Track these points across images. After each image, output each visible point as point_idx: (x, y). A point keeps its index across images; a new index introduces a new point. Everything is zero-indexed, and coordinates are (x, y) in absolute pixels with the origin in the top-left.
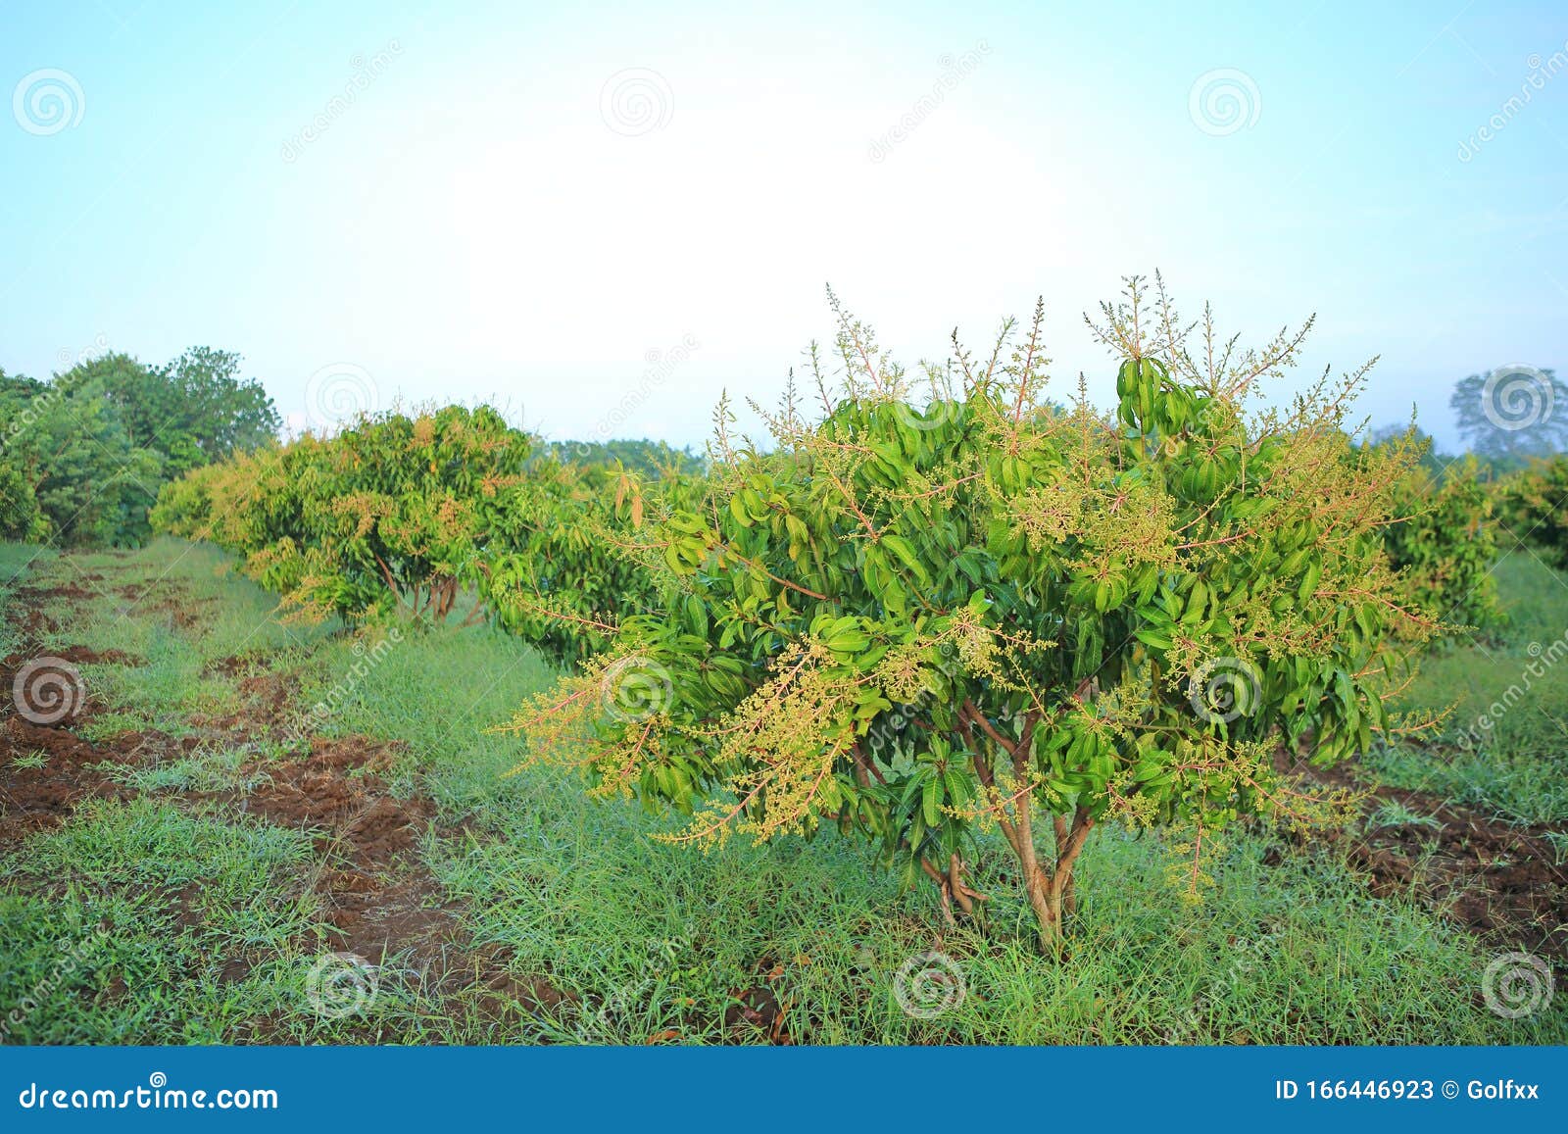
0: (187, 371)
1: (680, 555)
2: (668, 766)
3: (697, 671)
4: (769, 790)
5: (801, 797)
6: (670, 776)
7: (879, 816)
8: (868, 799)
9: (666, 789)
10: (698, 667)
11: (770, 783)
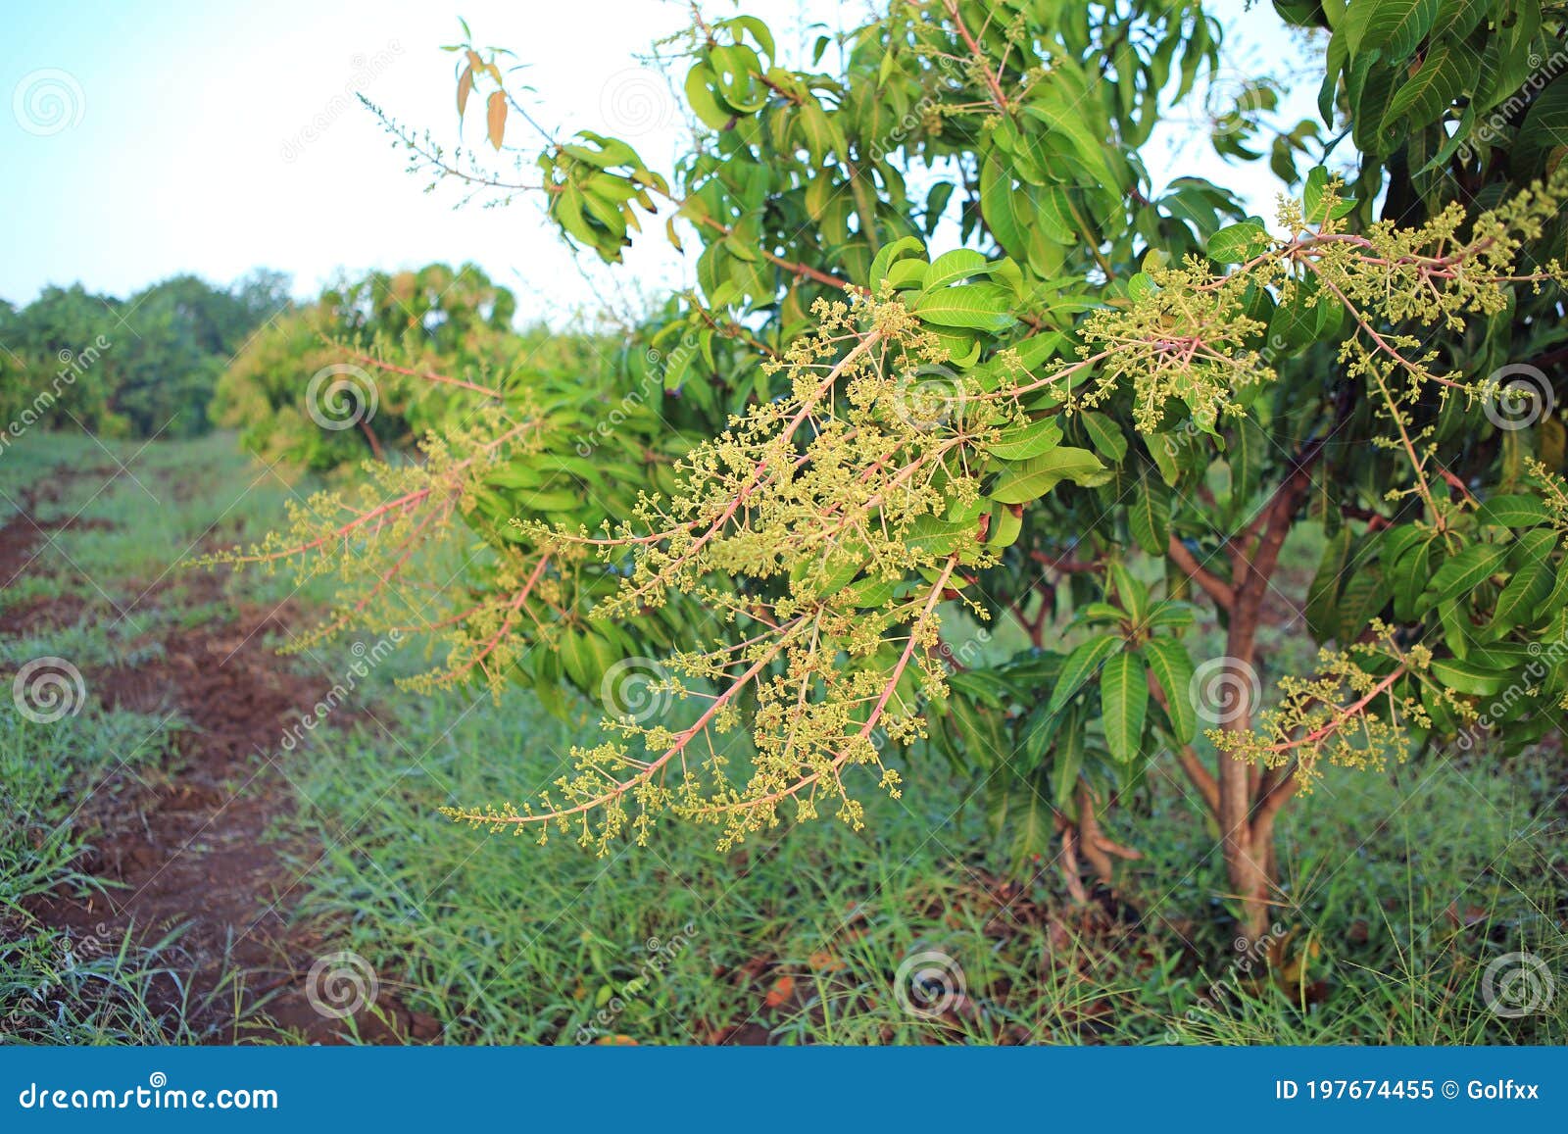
0: (250, 289)
1: (586, 214)
2: (582, 633)
3: (640, 464)
4: (764, 691)
5: (853, 713)
6: (585, 651)
7: (983, 729)
8: (964, 696)
9: (578, 674)
10: (640, 457)
11: (768, 672)
